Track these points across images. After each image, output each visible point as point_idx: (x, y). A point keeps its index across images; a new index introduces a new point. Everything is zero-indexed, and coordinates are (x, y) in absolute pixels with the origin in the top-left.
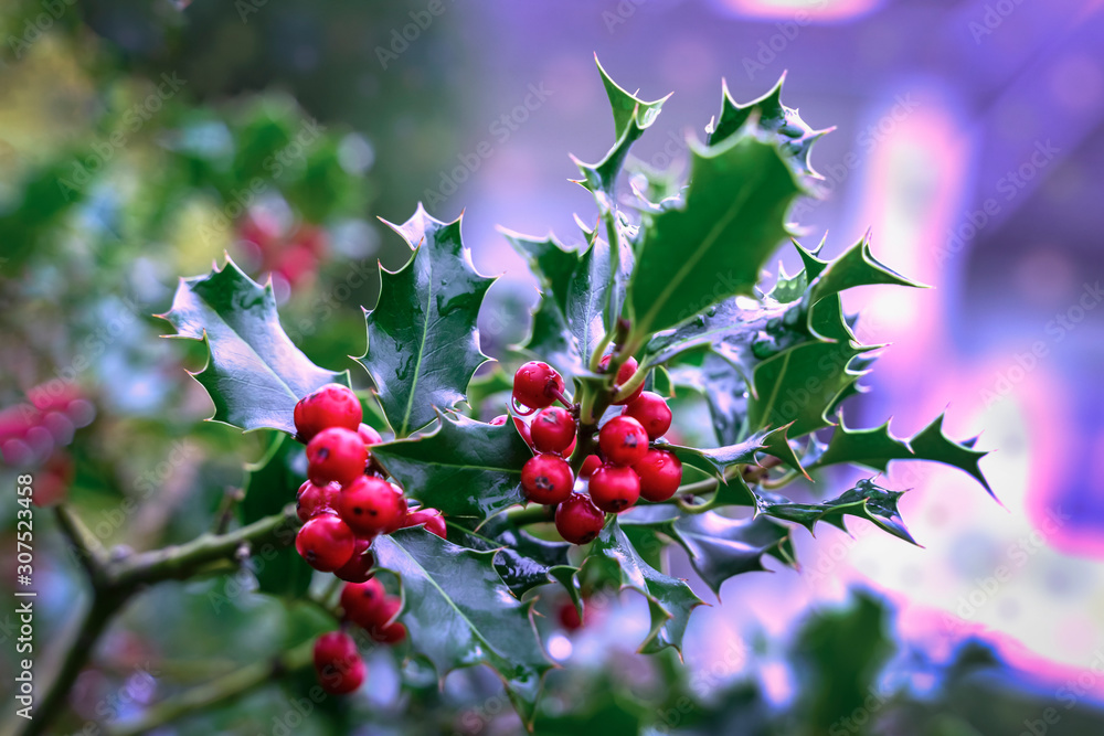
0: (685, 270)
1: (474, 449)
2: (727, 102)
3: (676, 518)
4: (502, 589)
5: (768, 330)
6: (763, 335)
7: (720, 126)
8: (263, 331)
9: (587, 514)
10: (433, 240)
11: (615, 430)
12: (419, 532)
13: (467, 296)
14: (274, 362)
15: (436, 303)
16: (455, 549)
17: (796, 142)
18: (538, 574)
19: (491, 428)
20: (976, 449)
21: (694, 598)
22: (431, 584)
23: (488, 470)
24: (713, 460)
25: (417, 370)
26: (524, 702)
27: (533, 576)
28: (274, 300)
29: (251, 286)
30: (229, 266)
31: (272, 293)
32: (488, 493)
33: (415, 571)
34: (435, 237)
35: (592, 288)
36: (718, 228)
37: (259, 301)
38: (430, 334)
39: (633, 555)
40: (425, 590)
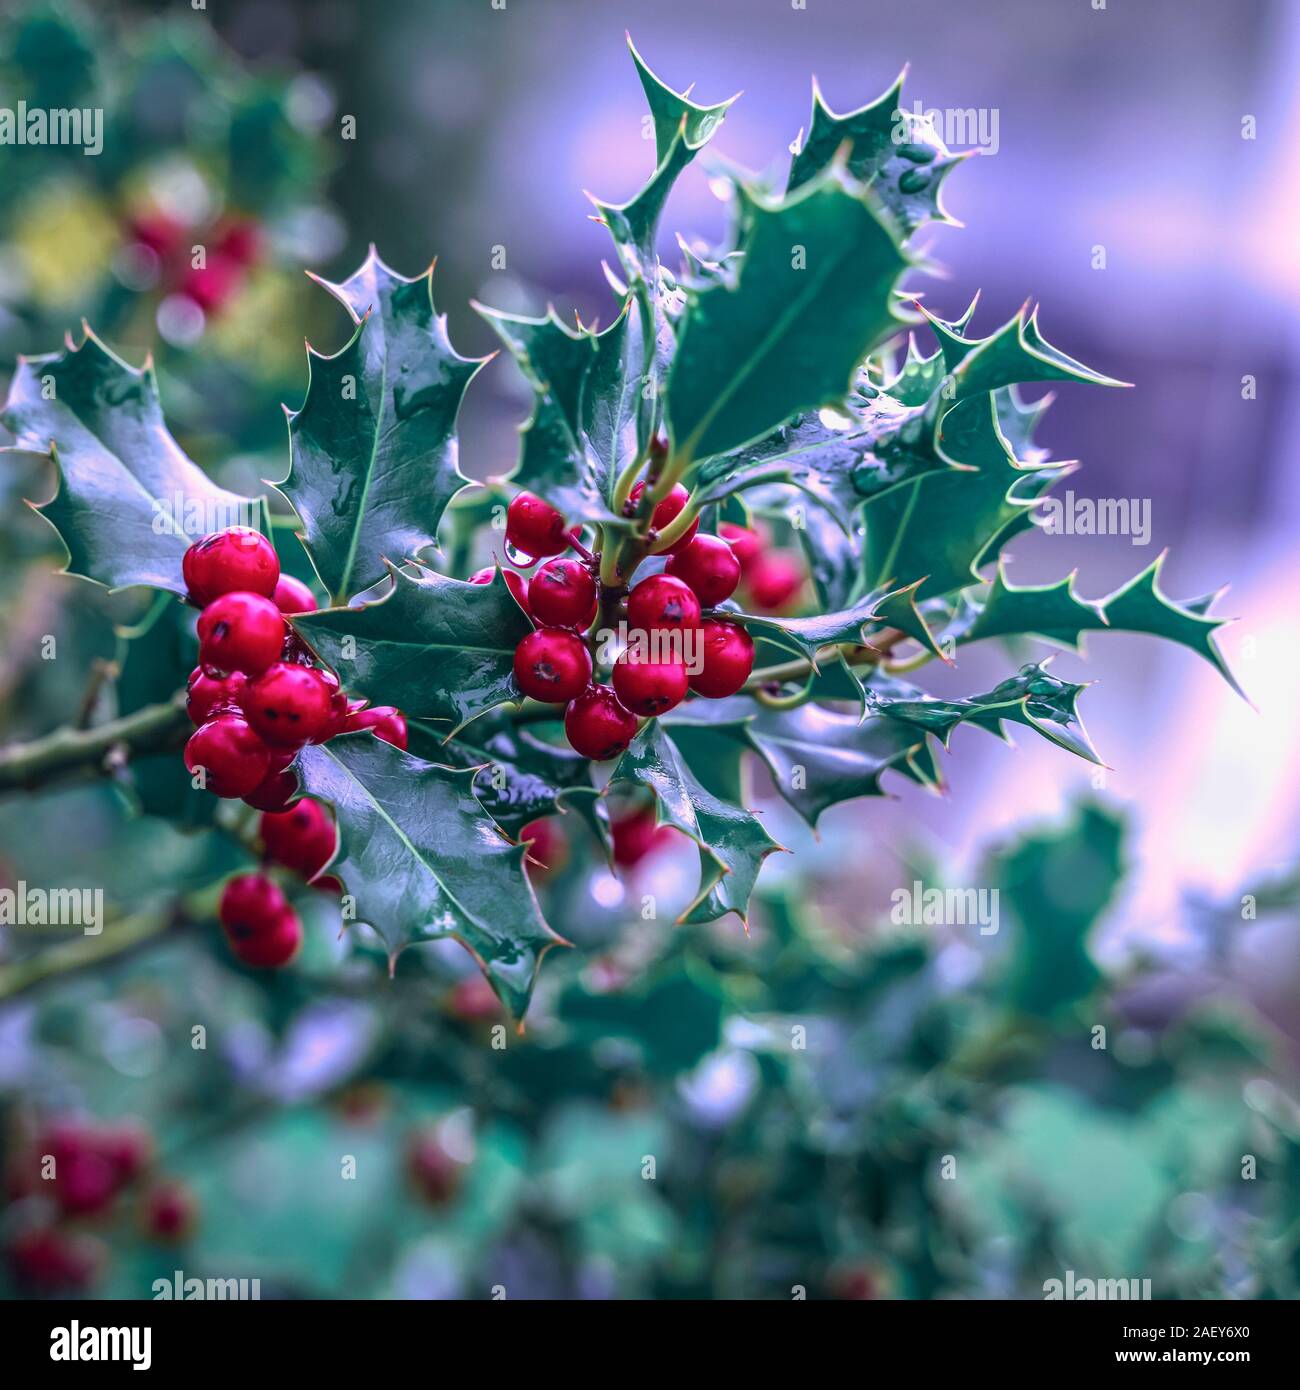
0: (746, 370)
1: (446, 620)
2: (819, 111)
3: (751, 718)
4: (486, 825)
5: (877, 450)
6: (870, 458)
7: (808, 145)
8: (141, 439)
9: (611, 716)
10: (389, 304)
11: (650, 595)
12: (366, 740)
13: (438, 388)
14: (156, 485)
15: (392, 399)
16: (419, 765)
17: (923, 170)
18: (544, 800)
19: (472, 589)
20: (1207, 618)
21: (768, 840)
22: (381, 817)
23: (466, 650)
24: (800, 636)
25: (363, 500)
26: (512, 991)
27: (536, 801)
28: (155, 391)
29: (122, 371)
30: (89, 342)
31: (154, 380)
32: (466, 683)
33: (359, 799)
34: (393, 298)
35: (625, 378)
36: (791, 313)
37: (135, 393)
38: (382, 446)
39: (681, 774)
40: (372, 824)
